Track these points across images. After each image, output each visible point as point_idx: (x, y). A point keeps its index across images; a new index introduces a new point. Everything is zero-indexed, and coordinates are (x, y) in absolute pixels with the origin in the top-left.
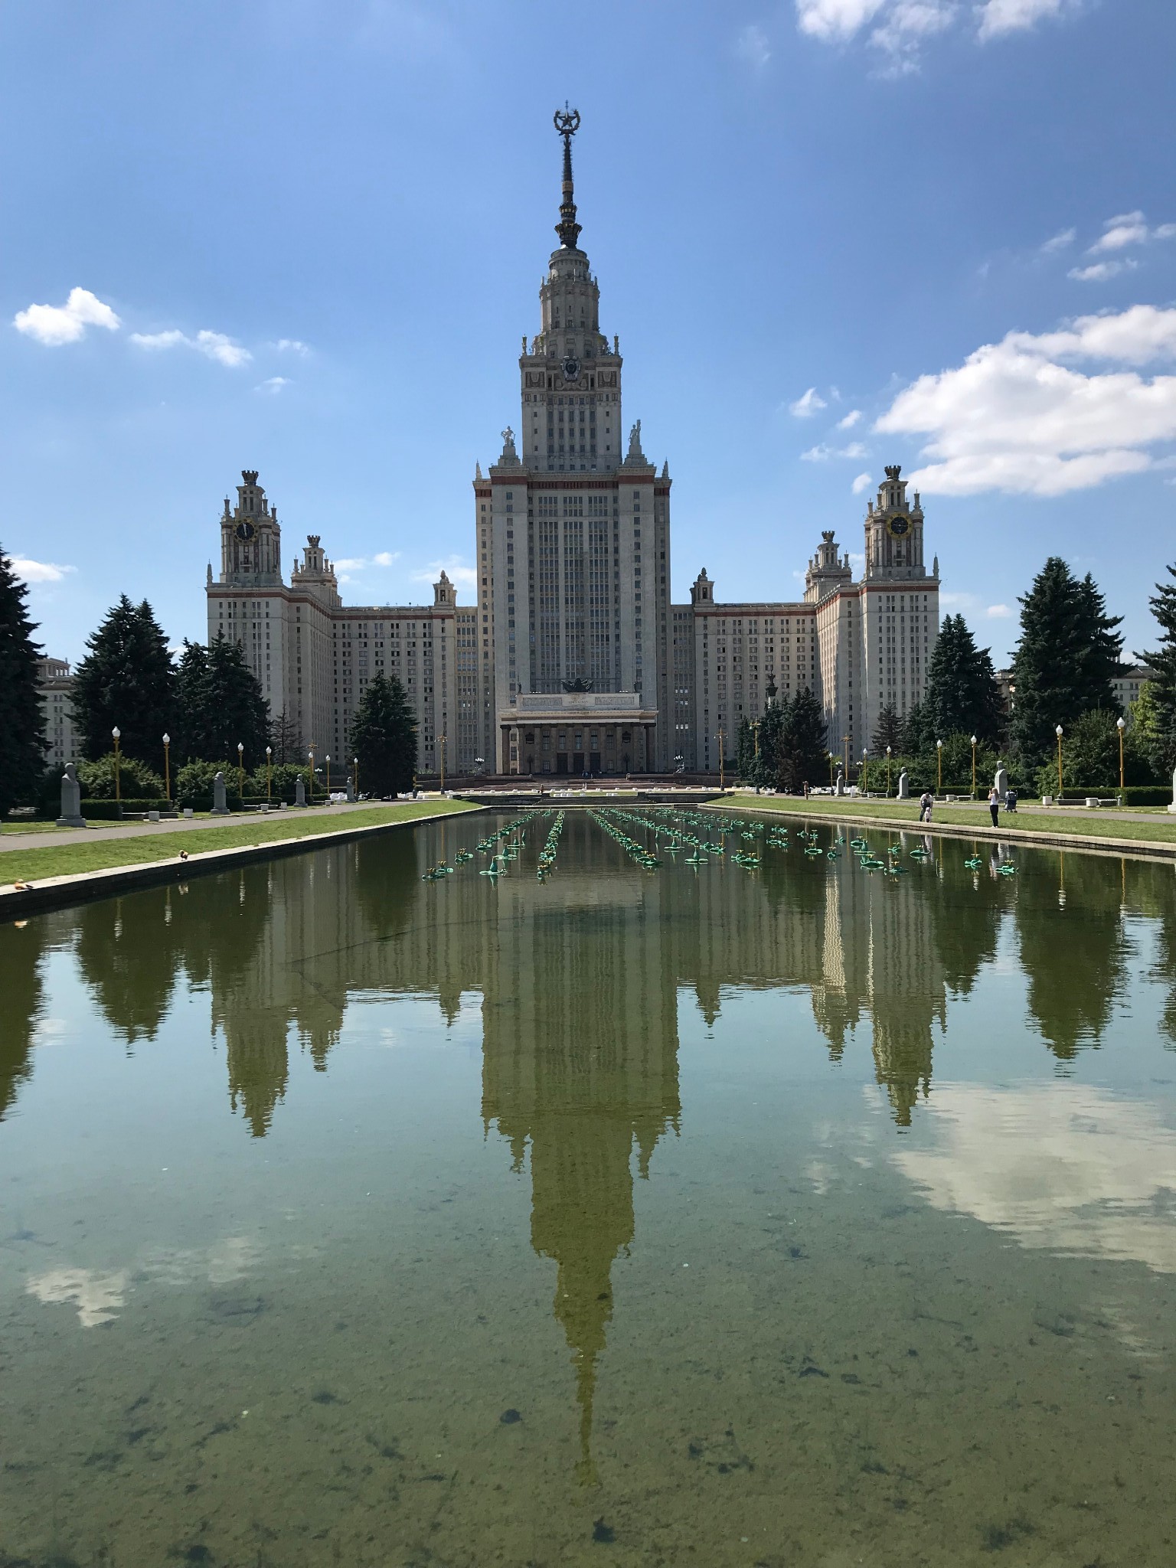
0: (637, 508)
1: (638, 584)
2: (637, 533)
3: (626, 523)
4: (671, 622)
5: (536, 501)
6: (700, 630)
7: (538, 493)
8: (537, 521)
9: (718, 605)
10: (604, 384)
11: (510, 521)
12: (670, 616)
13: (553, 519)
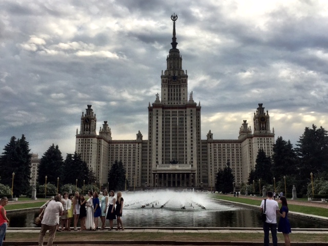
0: (191, 114)
1: (192, 134)
2: (191, 121)
3: (188, 118)
4: (201, 145)
5: (164, 112)
6: (209, 147)
7: (165, 110)
8: (165, 117)
9: (214, 140)
10: (183, 82)
11: (157, 118)
12: (201, 143)
13: (169, 117)
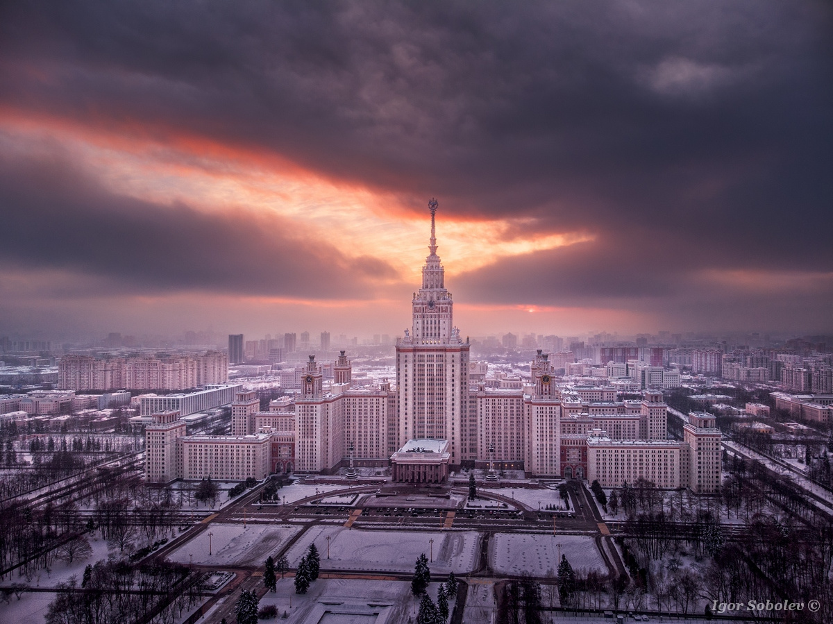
0: (453, 361)
1: (453, 390)
2: (453, 371)
3: (449, 367)
5: (417, 356)
6: (479, 404)
7: (418, 353)
8: (417, 363)
10: (443, 311)
11: (406, 366)
12: (468, 397)
13: (423, 363)
